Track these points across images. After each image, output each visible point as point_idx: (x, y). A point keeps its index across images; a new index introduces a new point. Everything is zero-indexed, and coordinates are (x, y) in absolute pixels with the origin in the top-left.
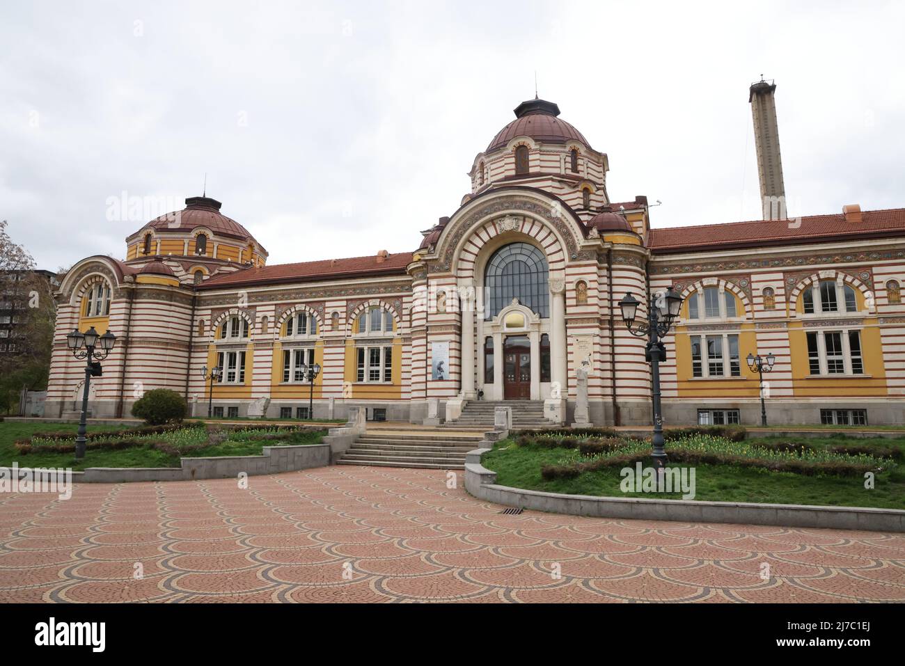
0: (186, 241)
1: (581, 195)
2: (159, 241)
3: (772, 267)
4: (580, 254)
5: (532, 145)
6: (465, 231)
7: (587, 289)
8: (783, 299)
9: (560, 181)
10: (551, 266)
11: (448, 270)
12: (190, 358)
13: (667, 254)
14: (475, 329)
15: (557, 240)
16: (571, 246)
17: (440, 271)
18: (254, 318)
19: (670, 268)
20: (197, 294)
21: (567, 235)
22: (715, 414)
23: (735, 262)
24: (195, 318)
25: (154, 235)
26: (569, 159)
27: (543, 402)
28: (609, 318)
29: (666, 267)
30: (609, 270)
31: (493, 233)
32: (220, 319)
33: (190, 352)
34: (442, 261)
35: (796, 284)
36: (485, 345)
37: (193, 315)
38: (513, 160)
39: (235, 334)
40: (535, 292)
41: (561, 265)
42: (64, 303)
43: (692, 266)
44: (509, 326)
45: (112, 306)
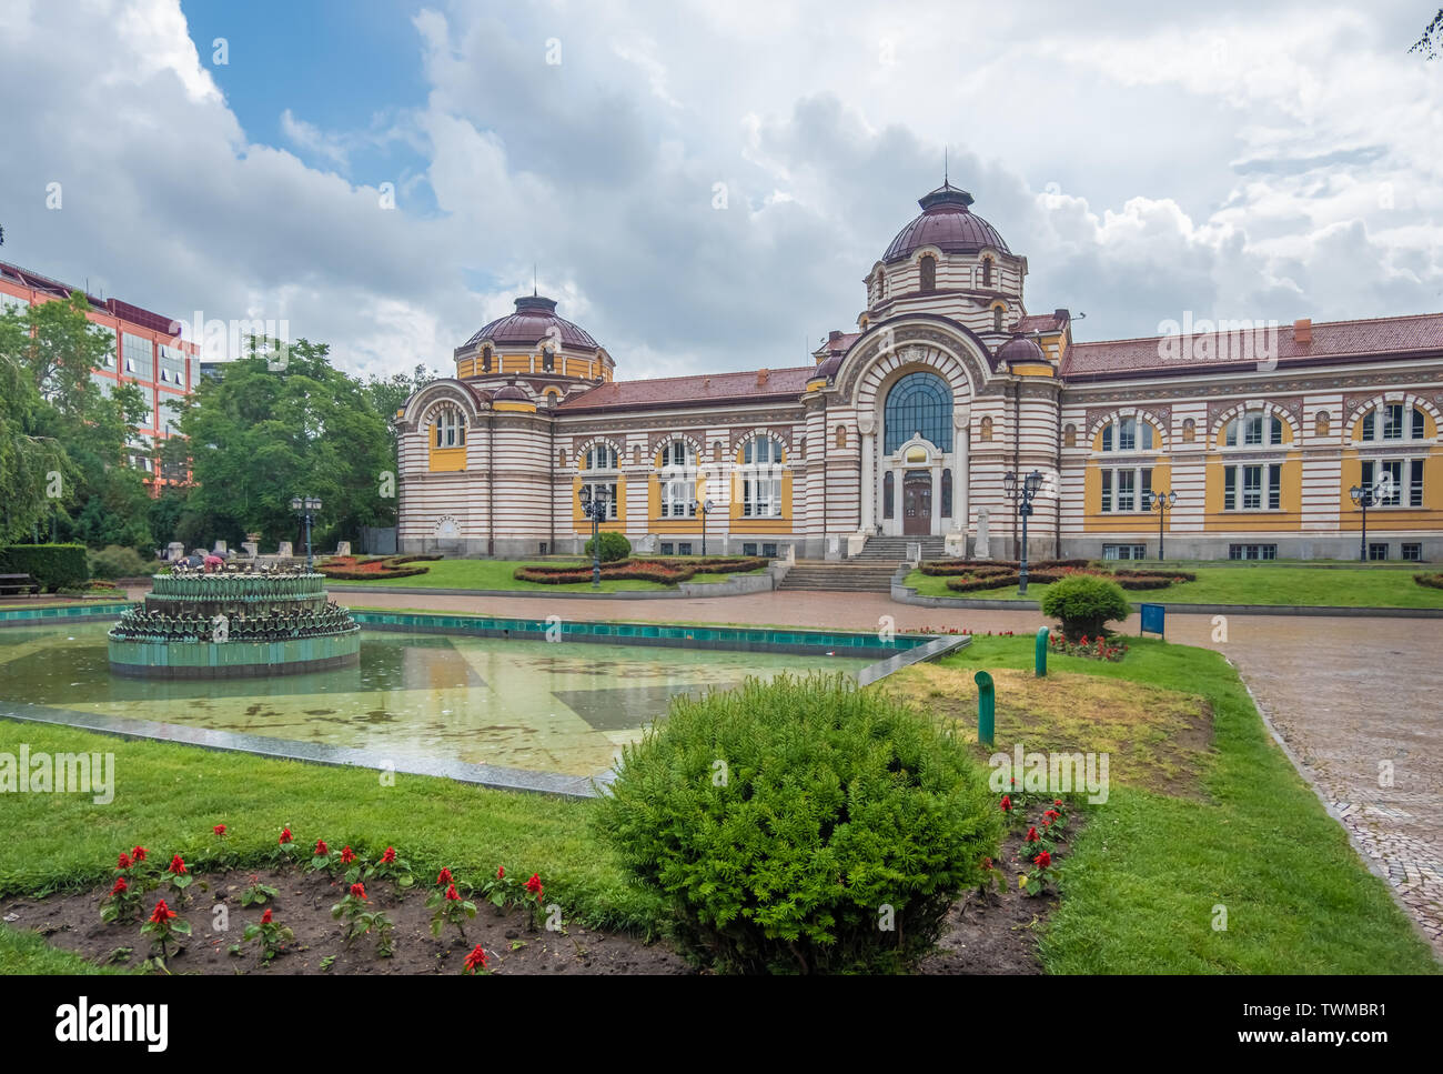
0: (532, 356)
1: (992, 315)
2: (500, 356)
3: (1197, 396)
4: (987, 388)
5: (940, 256)
6: (866, 362)
7: (992, 425)
8: (1204, 431)
9: (969, 299)
10: (956, 401)
11: (849, 403)
12: (552, 491)
13: (1082, 382)
14: (875, 464)
15: (963, 373)
16: (978, 380)
17: (838, 404)
18: (624, 447)
19: (1085, 397)
20: (556, 420)
21: (974, 368)
22: (1121, 549)
23: (1157, 391)
24: (555, 446)
25: (494, 349)
26: (981, 271)
27: (943, 538)
28: (1014, 454)
29: (1081, 395)
30: (1017, 403)
31: (895, 364)
32: (583, 448)
33: (552, 484)
34: (842, 393)
35: (1220, 414)
36: (885, 480)
37: (552, 443)
38: (918, 273)
39: (602, 464)
40: (938, 426)
41: (966, 399)
42: (409, 431)
43: (1109, 395)
44: (910, 460)
45: (468, 436)
